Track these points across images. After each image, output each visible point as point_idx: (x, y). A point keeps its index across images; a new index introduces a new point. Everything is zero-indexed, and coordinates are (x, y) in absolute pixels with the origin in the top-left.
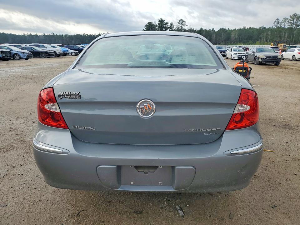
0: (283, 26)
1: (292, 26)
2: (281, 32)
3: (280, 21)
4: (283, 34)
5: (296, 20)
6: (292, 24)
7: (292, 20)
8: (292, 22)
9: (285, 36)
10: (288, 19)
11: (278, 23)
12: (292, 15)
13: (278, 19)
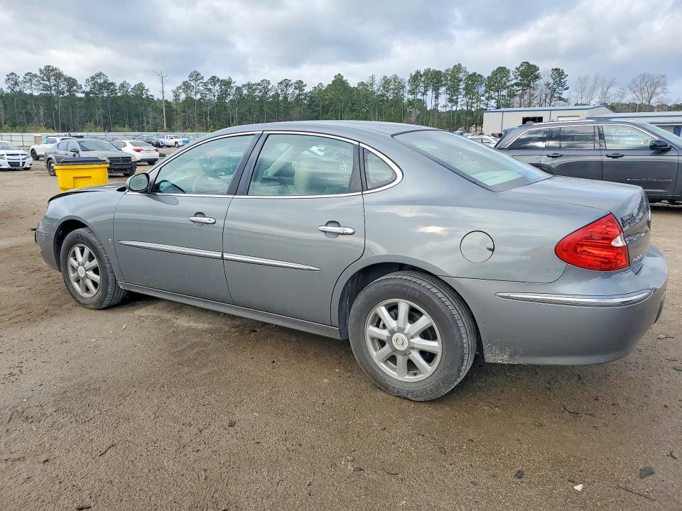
0: (28, 92)
1: (49, 93)
2: (27, 104)
3: (20, 80)
4: (32, 109)
5: (55, 80)
6: (47, 88)
7: (45, 78)
8: (47, 83)
9: (39, 113)
10: (35, 76)
11: (16, 84)
12: (43, 68)
13: (12, 74)
